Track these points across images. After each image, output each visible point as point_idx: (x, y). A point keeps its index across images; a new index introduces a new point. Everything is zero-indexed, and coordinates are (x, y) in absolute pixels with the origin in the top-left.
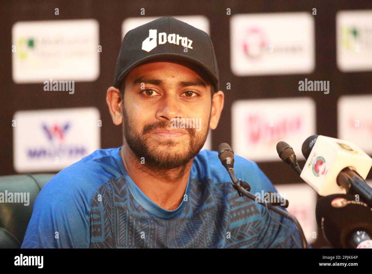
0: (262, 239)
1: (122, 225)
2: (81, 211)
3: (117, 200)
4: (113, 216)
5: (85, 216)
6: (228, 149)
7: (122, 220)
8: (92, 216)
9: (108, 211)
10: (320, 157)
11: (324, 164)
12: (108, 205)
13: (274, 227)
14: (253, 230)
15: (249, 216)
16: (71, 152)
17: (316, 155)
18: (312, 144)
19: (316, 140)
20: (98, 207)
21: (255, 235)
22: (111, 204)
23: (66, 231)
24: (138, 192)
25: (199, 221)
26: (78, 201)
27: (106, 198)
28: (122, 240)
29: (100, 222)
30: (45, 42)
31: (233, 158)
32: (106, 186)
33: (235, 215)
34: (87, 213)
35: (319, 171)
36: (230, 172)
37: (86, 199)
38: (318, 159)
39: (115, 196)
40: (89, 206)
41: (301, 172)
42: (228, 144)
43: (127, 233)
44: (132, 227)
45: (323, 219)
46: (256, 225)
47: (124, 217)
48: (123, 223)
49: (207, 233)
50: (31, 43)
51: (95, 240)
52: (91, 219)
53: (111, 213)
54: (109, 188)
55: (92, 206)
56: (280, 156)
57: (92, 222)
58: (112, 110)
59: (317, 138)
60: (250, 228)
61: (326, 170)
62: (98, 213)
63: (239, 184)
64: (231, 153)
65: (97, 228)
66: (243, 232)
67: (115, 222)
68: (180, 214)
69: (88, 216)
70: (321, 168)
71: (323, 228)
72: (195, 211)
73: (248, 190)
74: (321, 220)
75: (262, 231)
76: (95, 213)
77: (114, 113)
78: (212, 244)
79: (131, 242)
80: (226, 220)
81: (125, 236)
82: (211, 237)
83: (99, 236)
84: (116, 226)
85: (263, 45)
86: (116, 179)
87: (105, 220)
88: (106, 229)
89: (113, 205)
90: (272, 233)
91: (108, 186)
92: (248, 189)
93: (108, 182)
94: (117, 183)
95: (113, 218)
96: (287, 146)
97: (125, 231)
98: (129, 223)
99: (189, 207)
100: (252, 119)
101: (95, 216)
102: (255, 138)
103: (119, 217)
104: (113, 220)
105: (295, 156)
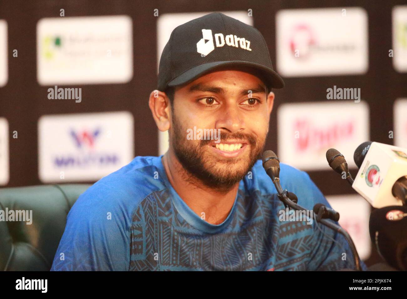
0: (314, 256)
1: (166, 241)
2: (121, 226)
3: (161, 214)
4: (157, 232)
5: (125, 232)
6: (273, 157)
7: (166, 236)
8: (132, 232)
9: (151, 226)
10: (373, 166)
11: (378, 174)
12: (151, 220)
13: (327, 243)
14: (304, 246)
15: (300, 231)
16: (102, 160)
17: (369, 163)
18: (365, 151)
19: (369, 147)
20: (140, 222)
21: (307, 252)
22: (154, 219)
23: (105, 248)
24: (183, 206)
25: (247, 237)
26: (118, 215)
27: (149, 213)
28: (166, 258)
29: (141, 238)
30: (73, 40)
31: (278, 167)
32: (149, 199)
33: (284, 229)
34: (127, 228)
35: (372, 181)
36: (276, 182)
37: (127, 213)
38: (372, 168)
39: (159, 210)
40: (130, 221)
41: (353, 182)
42: (273, 152)
43: (171, 250)
44: (177, 244)
45: (377, 234)
46: (308, 240)
47: (168, 233)
48: (168, 240)
49: (256, 249)
50: (58, 42)
51: (135, 257)
52: (131, 235)
53: (153, 228)
54: (152, 201)
55: (134, 221)
56: (330, 164)
57: (133, 238)
58: (156, 115)
59: (370, 144)
60: (301, 244)
61: (381, 179)
62: (140, 229)
63: (285, 195)
64: (277, 161)
65: (137, 245)
66: (294, 248)
67: (158, 238)
68: (226, 228)
69: (129, 231)
70: (375, 178)
71: (377, 242)
72: (242, 226)
73: (295, 202)
74: (375, 234)
75: (314, 247)
76: (136, 229)
77: (159, 119)
78: (262, 262)
79: (176, 260)
80: (276, 235)
81: (169, 254)
82: (260, 254)
83: (140, 253)
84: (159, 243)
85: (312, 43)
86: (159, 191)
87: (147, 236)
88: (147, 246)
89: (156, 220)
90: (325, 250)
91: (151, 199)
92: (295, 200)
93: (151, 194)
94: (161, 196)
95: (157, 234)
96: (338, 153)
97: (170, 248)
98: (174, 240)
99: (236, 221)
100: (299, 125)
101: (137, 232)
102: (303, 144)
103: (163, 233)
104: (156, 236)
105: (346, 164)
